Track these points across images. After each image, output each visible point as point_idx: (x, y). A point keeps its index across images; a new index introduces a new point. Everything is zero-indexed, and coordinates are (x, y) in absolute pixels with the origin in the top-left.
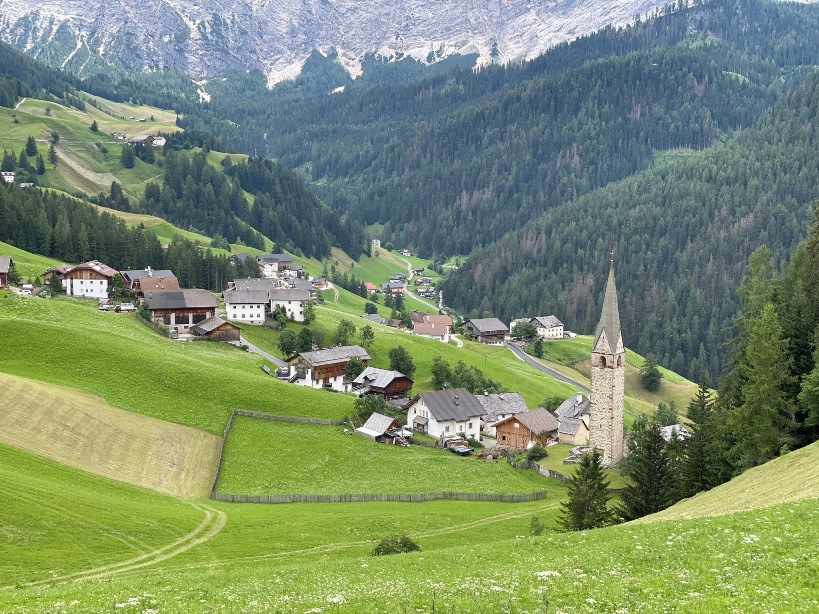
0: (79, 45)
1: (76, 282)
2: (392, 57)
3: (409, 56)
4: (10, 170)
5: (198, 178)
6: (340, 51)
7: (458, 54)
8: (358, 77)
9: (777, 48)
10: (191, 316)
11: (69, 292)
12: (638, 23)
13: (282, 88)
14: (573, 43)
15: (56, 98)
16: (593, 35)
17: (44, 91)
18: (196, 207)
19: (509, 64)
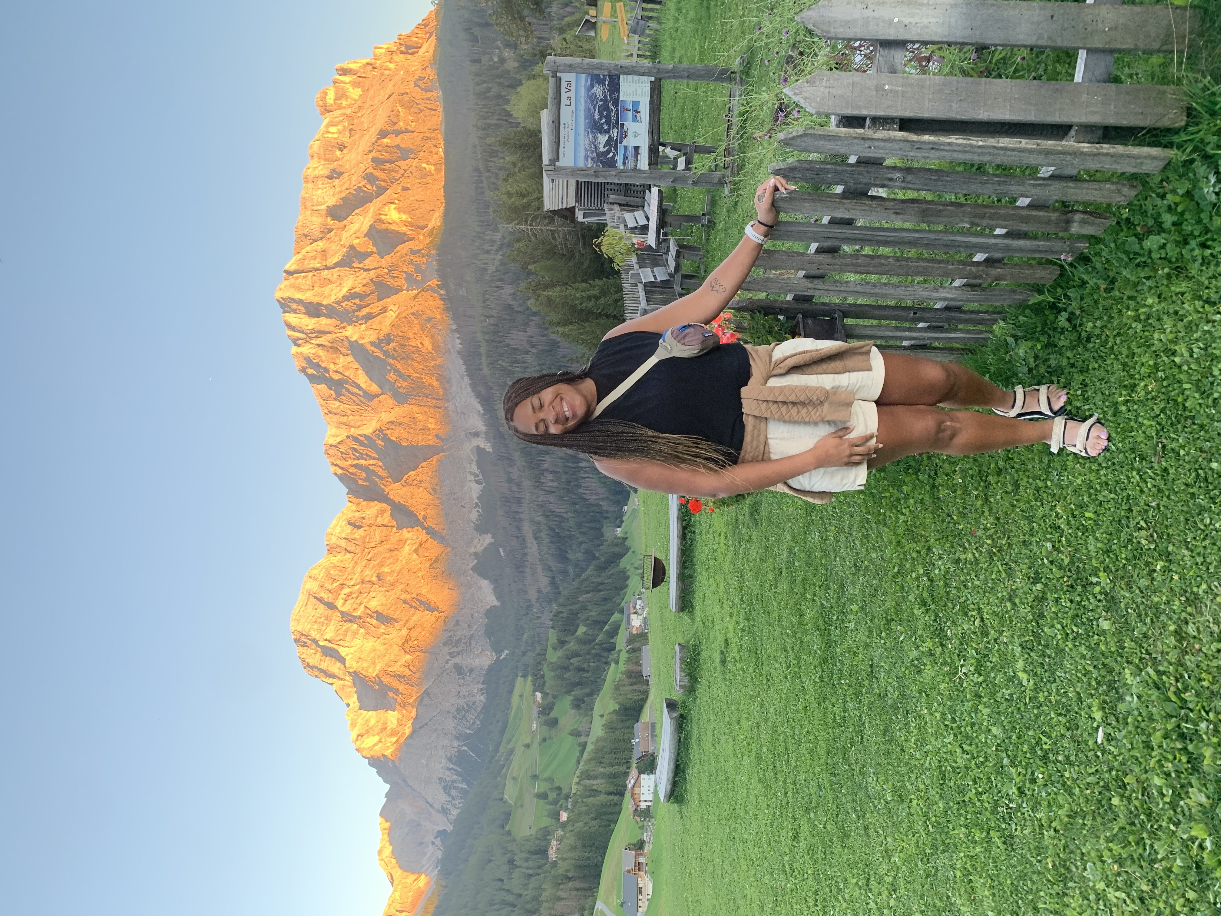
0: (464, 748)
1: (643, 798)
2: (478, 511)
3: (478, 498)
4: (558, 814)
5: (566, 668)
6: (472, 550)
7: (477, 462)
8: (493, 537)
9: (478, 229)
12: (457, 331)
13: (499, 596)
14: (471, 379)
16: (465, 364)
17: (499, 779)
18: (588, 672)
19: (486, 425)
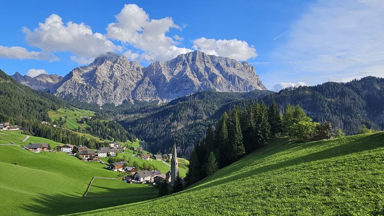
1: (64, 149)
4: (55, 124)
5: (98, 125)
6: (131, 99)
10: (89, 156)
11: (62, 151)
15: (68, 109)
17: (66, 107)
18: (97, 132)
